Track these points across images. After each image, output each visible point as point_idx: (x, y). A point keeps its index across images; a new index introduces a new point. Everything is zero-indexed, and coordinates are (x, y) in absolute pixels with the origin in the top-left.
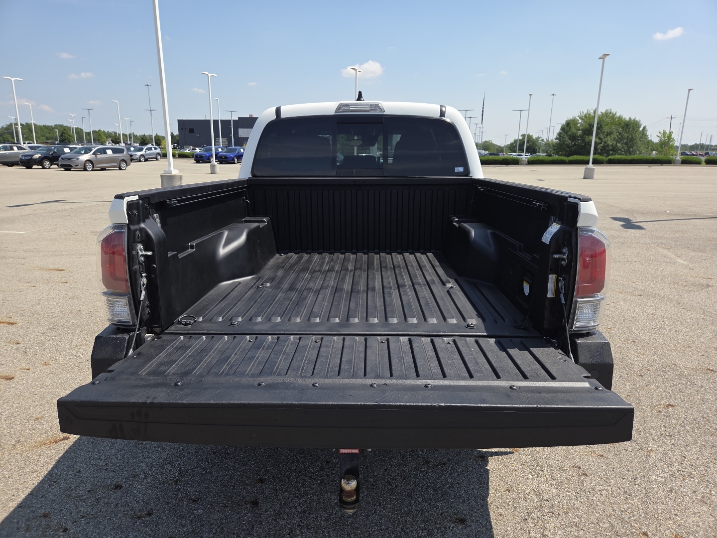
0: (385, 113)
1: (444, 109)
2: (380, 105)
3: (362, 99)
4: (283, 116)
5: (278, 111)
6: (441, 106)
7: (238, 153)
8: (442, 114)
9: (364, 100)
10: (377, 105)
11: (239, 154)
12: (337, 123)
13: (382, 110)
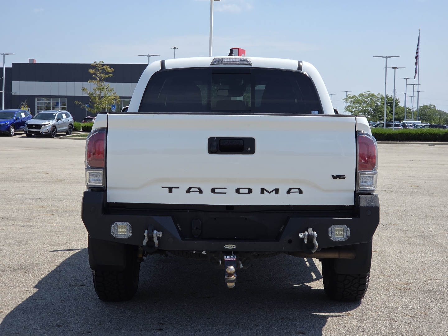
0: (252, 66)
1: (301, 64)
2: (248, 59)
3: (233, 55)
4: (167, 67)
5: (163, 63)
6: (299, 62)
7: (17, 119)
8: (300, 67)
9: (234, 56)
10: (246, 60)
11: (18, 121)
12: (212, 73)
13: (250, 63)
